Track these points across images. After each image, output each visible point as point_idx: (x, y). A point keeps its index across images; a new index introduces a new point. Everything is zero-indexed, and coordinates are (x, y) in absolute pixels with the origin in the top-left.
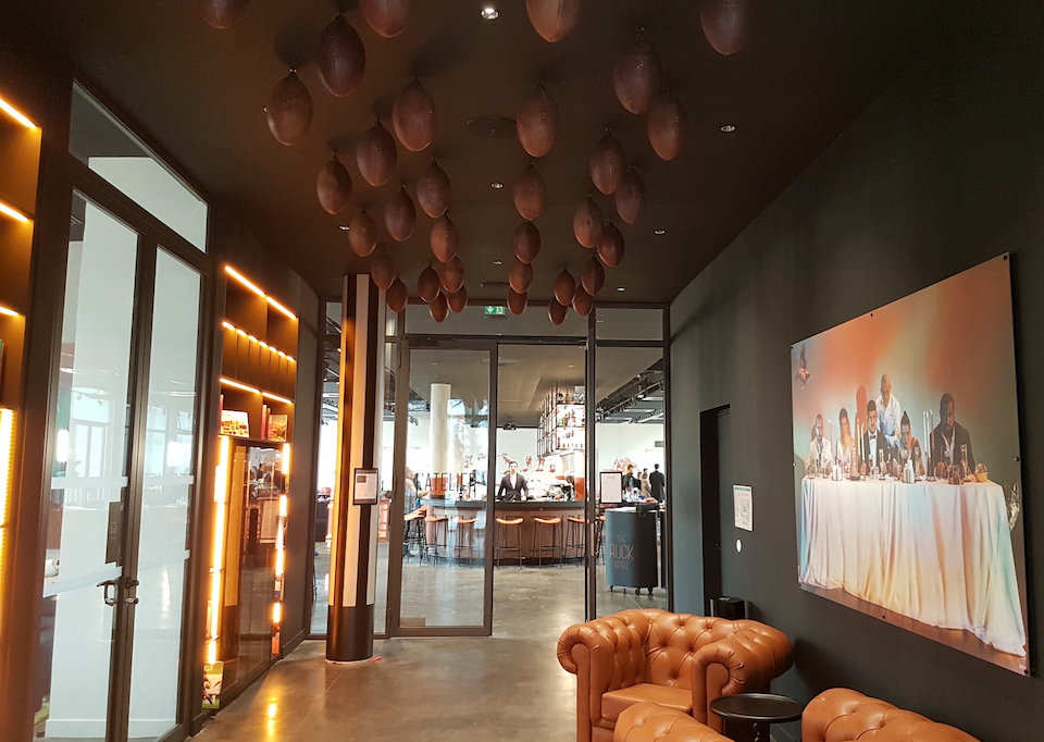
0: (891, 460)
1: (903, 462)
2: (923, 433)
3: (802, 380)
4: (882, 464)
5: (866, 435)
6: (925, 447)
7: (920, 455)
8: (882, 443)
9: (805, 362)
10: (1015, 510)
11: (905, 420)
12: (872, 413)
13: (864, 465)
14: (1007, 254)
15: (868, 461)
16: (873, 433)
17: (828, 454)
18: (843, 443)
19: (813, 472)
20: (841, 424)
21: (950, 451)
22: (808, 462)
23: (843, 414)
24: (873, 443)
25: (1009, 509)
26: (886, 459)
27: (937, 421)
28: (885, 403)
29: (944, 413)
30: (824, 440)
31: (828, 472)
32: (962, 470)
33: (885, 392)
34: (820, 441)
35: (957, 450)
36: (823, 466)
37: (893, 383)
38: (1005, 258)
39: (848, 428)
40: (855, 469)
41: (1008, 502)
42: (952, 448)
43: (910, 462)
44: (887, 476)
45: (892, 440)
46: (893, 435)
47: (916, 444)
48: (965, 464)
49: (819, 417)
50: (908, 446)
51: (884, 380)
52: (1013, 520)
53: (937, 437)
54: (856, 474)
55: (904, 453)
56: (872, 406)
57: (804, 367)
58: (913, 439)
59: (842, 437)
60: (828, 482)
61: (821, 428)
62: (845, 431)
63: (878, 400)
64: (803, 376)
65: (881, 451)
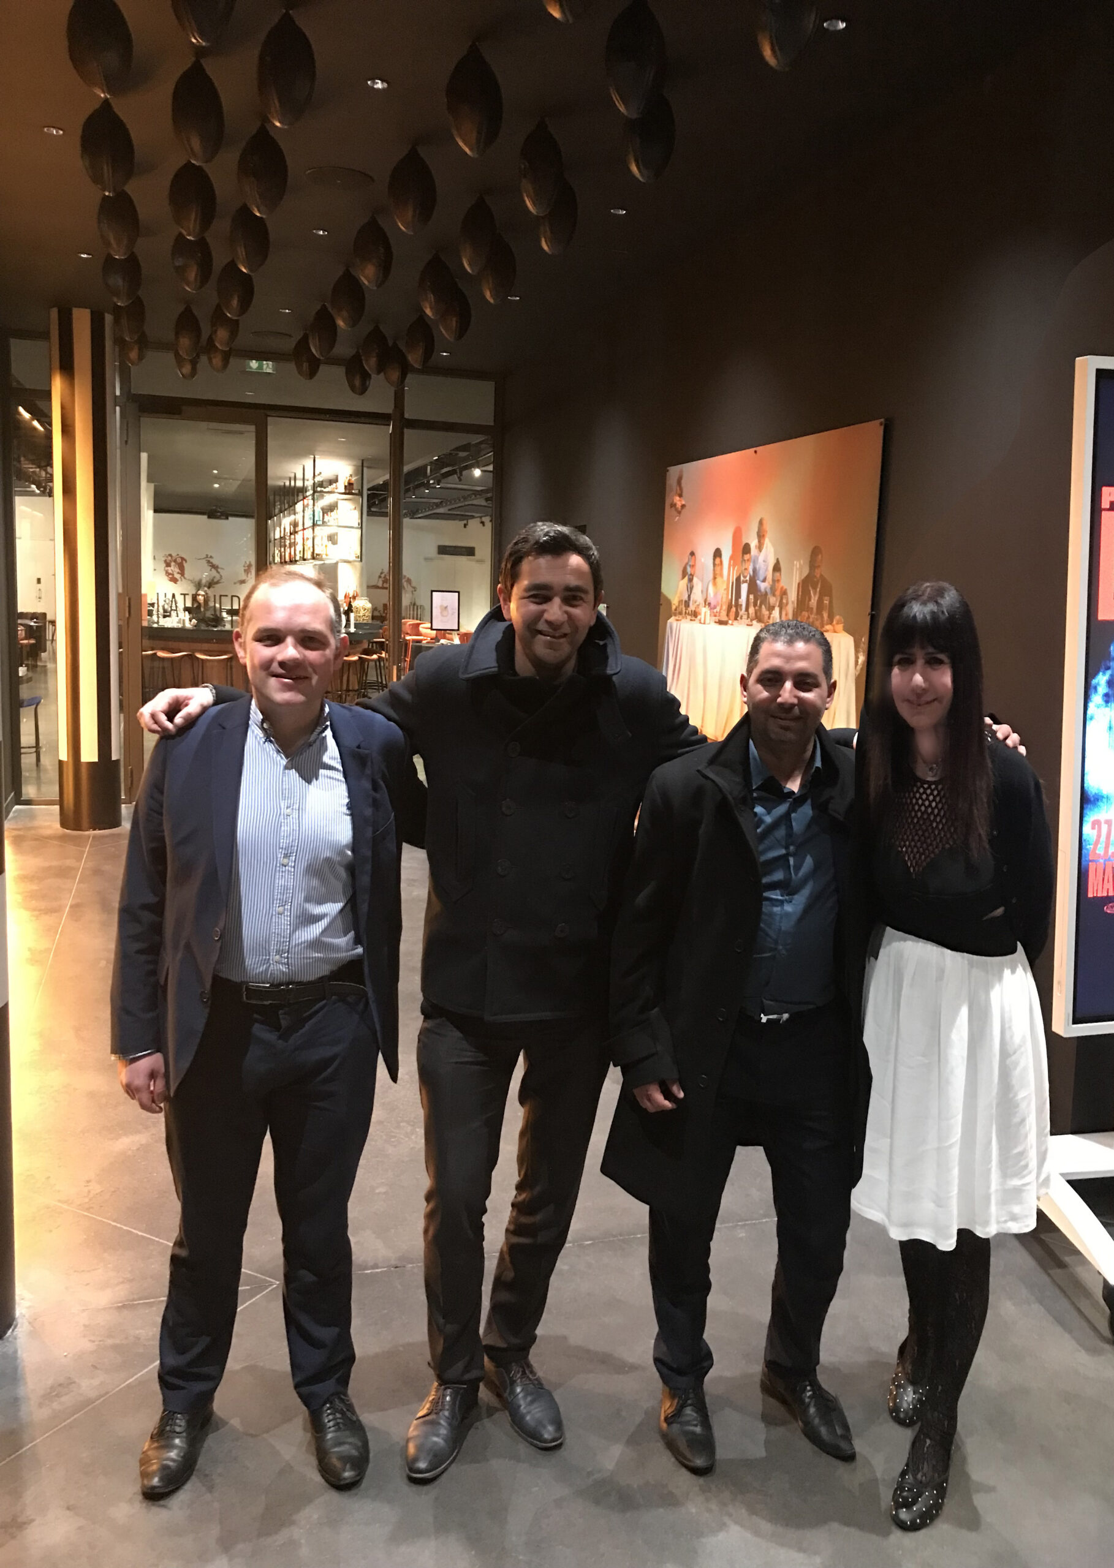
0: (760, 606)
1: (771, 609)
2: (791, 582)
3: (676, 509)
4: (752, 610)
5: (738, 579)
6: (793, 596)
7: (787, 604)
8: (753, 588)
9: (681, 489)
10: (862, 658)
11: (777, 568)
12: (746, 557)
13: (734, 609)
14: (882, 420)
15: (738, 606)
16: (745, 577)
17: (697, 595)
18: (715, 584)
19: (680, 613)
20: (714, 565)
21: (814, 601)
22: (675, 602)
23: (718, 553)
24: (744, 588)
25: (857, 658)
26: (755, 605)
27: (806, 572)
28: (760, 547)
29: (813, 565)
30: (695, 580)
31: (695, 614)
32: (822, 621)
33: (761, 536)
34: (691, 580)
35: (820, 602)
36: (692, 607)
37: (769, 527)
38: (881, 424)
39: (722, 569)
40: (724, 613)
41: (857, 652)
42: (817, 598)
43: (777, 609)
44: (754, 622)
45: (763, 586)
46: (764, 580)
47: (784, 593)
48: (825, 615)
49: (692, 554)
50: (778, 593)
51: (761, 523)
52: (859, 667)
53: (805, 586)
54: (725, 618)
55: (772, 600)
56: (746, 549)
57: (680, 496)
58: (782, 588)
59: (715, 578)
60: (695, 625)
61: (693, 566)
62: (718, 572)
63: (753, 544)
64: (679, 505)
65: (751, 597)
